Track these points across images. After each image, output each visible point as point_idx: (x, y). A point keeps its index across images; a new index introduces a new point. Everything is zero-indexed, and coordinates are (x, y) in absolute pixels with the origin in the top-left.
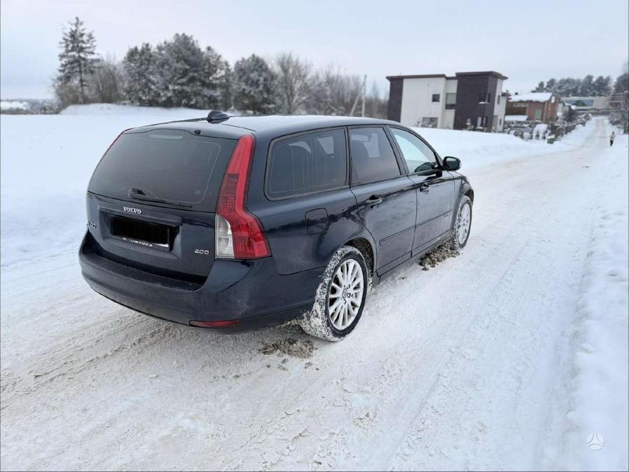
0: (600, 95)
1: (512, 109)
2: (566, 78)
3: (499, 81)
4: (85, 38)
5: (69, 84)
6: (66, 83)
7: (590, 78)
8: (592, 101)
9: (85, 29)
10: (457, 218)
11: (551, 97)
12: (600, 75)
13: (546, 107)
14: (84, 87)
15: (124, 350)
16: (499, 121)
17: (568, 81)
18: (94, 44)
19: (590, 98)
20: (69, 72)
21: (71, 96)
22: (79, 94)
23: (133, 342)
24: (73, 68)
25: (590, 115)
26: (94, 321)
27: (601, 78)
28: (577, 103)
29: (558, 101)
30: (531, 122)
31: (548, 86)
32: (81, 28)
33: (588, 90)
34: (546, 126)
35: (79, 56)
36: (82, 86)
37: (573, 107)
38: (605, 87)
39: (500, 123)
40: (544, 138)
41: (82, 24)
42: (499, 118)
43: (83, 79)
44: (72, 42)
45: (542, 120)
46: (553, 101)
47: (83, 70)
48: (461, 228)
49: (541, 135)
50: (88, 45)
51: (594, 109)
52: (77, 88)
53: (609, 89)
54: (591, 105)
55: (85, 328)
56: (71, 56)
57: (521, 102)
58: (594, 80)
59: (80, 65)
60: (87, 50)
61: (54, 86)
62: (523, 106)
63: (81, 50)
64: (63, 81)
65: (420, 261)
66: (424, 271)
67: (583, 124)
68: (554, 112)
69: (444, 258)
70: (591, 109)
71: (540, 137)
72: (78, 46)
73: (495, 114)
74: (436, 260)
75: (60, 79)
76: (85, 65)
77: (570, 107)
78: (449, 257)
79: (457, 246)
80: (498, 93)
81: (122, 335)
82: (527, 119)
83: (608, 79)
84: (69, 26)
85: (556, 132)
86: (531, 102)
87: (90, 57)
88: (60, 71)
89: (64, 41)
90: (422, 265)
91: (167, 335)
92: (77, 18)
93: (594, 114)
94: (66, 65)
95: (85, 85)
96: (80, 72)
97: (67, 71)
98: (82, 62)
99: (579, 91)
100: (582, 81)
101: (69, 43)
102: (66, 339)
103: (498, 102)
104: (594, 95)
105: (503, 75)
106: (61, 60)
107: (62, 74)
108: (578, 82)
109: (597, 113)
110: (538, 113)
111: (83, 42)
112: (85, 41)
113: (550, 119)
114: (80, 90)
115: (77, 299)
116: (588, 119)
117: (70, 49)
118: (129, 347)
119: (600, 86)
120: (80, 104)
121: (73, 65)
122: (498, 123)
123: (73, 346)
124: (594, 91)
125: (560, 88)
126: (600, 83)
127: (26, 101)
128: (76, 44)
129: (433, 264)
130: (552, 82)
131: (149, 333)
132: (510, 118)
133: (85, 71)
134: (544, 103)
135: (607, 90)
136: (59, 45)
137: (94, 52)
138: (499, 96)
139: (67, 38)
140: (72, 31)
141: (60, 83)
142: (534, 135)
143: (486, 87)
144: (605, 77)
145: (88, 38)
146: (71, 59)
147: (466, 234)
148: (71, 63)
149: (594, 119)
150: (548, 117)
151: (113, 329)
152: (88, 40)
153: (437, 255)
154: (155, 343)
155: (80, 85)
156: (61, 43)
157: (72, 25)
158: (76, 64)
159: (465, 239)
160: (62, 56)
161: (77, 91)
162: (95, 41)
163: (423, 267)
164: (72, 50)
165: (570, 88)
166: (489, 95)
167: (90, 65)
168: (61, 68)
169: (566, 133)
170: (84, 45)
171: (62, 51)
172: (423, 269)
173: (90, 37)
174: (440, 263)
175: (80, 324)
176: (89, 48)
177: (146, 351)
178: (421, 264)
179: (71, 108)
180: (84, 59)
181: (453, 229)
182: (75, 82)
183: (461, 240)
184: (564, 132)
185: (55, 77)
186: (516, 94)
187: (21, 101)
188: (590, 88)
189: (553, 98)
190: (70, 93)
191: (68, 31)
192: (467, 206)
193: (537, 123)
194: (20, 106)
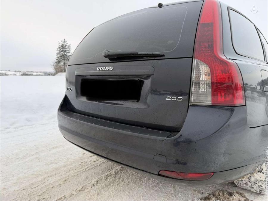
4: (67, 47)
5: (59, 64)
6: (58, 64)
9: (67, 44)
14: (65, 66)
15: (86, 190)
18: (70, 49)
20: (60, 60)
21: (60, 69)
22: (63, 68)
23: (92, 183)
24: (62, 58)
26: (63, 164)
32: (66, 43)
35: (64, 54)
36: (64, 65)
41: (66, 42)
43: (65, 62)
44: (62, 49)
47: (65, 59)
50: (68, 50)
52: (62, 66)
55: (57, 169)
56: (61, 54)
59: (64, 57)
60: (68, 52)
61: (54, 65)
63: (65, 51)
64: (57, 64)
72: (64, 50)
75: (56, 63)
76: (66, 57)
81: (84, 176)
84: (61, 42)
87: (68, 54)
88: (56, 59)
89: (59, 48)
91: (117, 178)
92: (65, 40)
94: (59, 57)
95: (65, 65)
96: (64, 60)
97: (59, 60)
98: (65, 56)
101: (61, 49)
102: (42, 177)
106: (57, 55)
107: (57, 61)
111: (66, 48)
112: (67, 48)
114: (63, 67)
115: (53, 148)
117: (61, 51)
118: (90, 188)
120: (63, 72)
121: (61, 57)
123: (47, 184)
127: (43, 72)
128: (63, 50)
131: (104, 176)
133: (66, 59)
136: (57, 49)
137: (70, 52)
139: (60, 47)
140: (62, 44)
141: (56, 64)
145: (68, 47)
146: (61, 55)
148: (61, 56)
151: (76, 171)
152: (68, 48)
154: (109, 185)
155: (63, 65)
156: (58, 49)
157: (62, 42)
158: (63, 57)
160: (58, 54)
161: (62, 67)
162: (71, 48)
164: (62, 52)
167: (68, 57)
168: (57, 58)
170: (66, 50)
171: (58, 52)
173: (69, 46)
175: (54, 166)
176: (68, 51)
177: (103, 192)
179: (60, 74)
180: (66, 55)
182: (62, 64)
185: (54, 62)
187: (41, 72)
190: (60, 68)
191: (60, 44)
194: (40, 74)
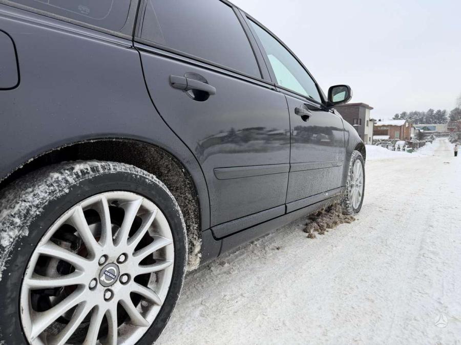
0: (440, 123)
1: (377, 131)
2: (414, 111)
3: (367, 110)
7: (431, 111)
8: (435, 127)
10: (349, 174)
11: (405, 123)
12: (438, 109)
13: (402, 130)
16: (368, 139)
17: (416, 113)
19: (433, 125)
25: (434, 136)
27: (439, 111)
28: (424, 128)
29: (411, 126)
30: (392, 140)
31: (401, 117)
33: (431, 120)
34: (404, 142)
37: (422, 131)
38: (443, 117)
39: (370, 140)
40: (404, 150)
42: (369, 136)
45: (400, 139)
46: (407, 126)
48: (354, 188)
49: (401, 148)
51: (437, 132)
53: (446, 119)
54: (435, 130)
57: (384, 126)
58: (435, 112)
62: (385, 128)
65: (304, 227)
66: (309, 239)
67: (431, 142)
68: (409, 134)
69: (336, 223)
70: (435, 133)
71: (401, 149)
73: (365, 133)
74: (325, 225)
77: (419, 130)
78: (341, 222)
79: (350, 210)
80: (367, 119)
82: (390, 138)
83: (445, 112)
85: (412, 147)
86: (391, 126)
90: (307, 232)
93: (437, 136)
99: (424, 120)
100: (426, 113)
103: (367, 125)
104: (435, 123)
105: (370, 106)
108: (424, 114)
109: (439, 135)
110: (397, 134)
113: (407, 138)
116: (433, 139)
119: (439, 117)
122: (368, 140)
124: (435, 120)
125: (410, 118)
126: (439, 115)
129: (321, 230)
130: (404, 114)
132: (376, 137)
134: (401, 126)
135: (444, 119)
138: (367, 121)
142: (396, 148)
143: (358, 114)
144: (442, 110)
147: (360, 198)
149: (437, 139)
150: (405, 137)
153: (326, 219)
159: (359, 203)
163: (307, 234)
165: (418, 118)
166: (361, 120)
169: (420, 147)
172: (308, 237)
174: (330, 230)
178: (305, 231)
181: (344, 186)
183: (354, 202)
184: (418, 146)
186: (380, 120)
188: (432, 118)
189: (407, 124)
192: (359, 163)
193: (397, 141)
